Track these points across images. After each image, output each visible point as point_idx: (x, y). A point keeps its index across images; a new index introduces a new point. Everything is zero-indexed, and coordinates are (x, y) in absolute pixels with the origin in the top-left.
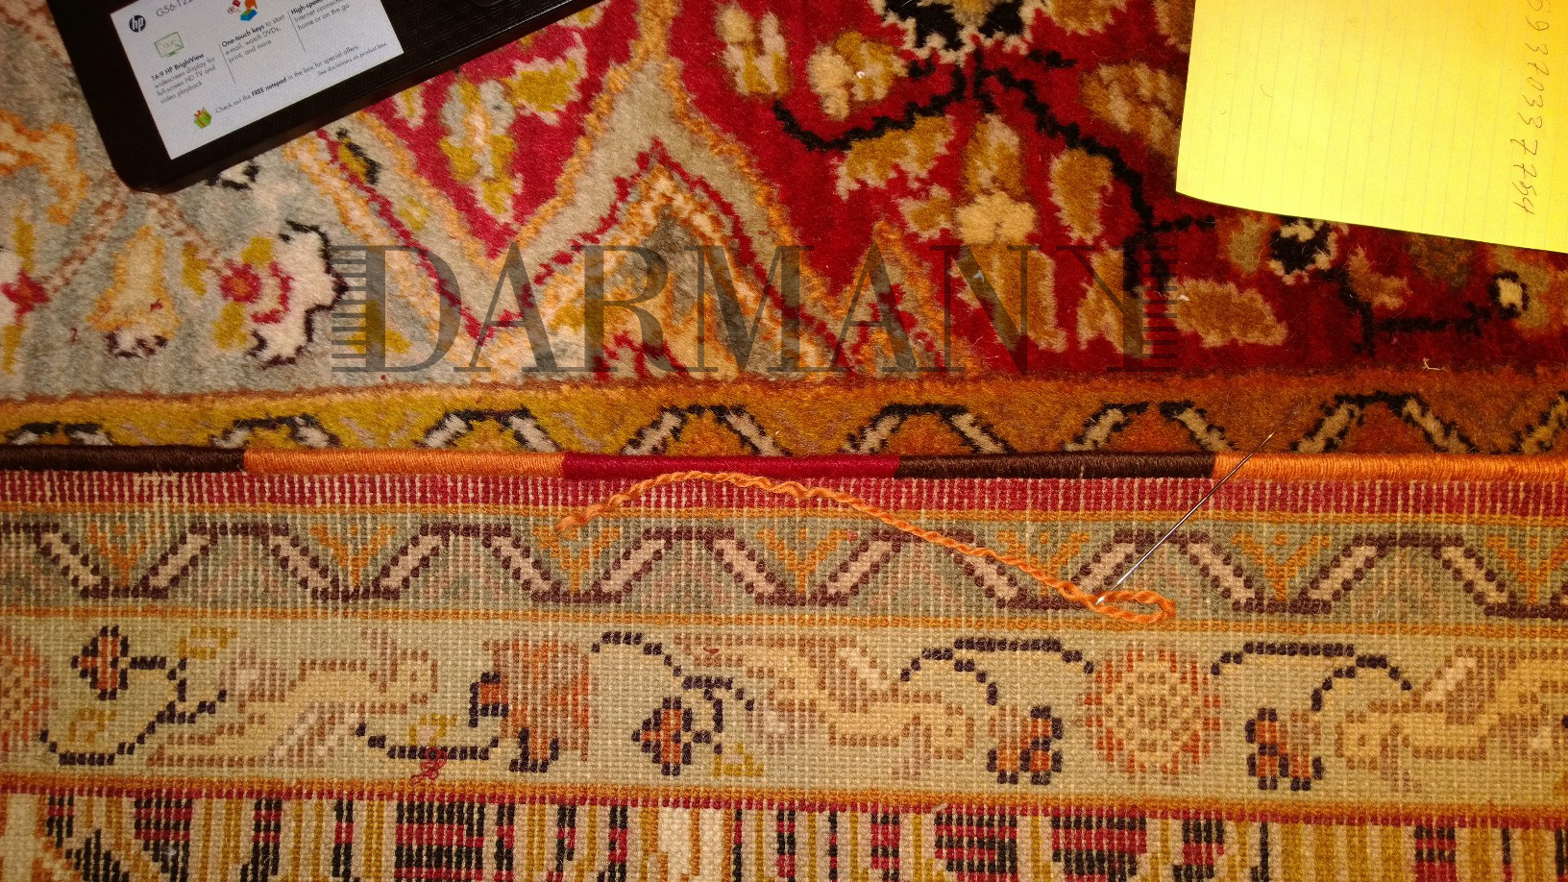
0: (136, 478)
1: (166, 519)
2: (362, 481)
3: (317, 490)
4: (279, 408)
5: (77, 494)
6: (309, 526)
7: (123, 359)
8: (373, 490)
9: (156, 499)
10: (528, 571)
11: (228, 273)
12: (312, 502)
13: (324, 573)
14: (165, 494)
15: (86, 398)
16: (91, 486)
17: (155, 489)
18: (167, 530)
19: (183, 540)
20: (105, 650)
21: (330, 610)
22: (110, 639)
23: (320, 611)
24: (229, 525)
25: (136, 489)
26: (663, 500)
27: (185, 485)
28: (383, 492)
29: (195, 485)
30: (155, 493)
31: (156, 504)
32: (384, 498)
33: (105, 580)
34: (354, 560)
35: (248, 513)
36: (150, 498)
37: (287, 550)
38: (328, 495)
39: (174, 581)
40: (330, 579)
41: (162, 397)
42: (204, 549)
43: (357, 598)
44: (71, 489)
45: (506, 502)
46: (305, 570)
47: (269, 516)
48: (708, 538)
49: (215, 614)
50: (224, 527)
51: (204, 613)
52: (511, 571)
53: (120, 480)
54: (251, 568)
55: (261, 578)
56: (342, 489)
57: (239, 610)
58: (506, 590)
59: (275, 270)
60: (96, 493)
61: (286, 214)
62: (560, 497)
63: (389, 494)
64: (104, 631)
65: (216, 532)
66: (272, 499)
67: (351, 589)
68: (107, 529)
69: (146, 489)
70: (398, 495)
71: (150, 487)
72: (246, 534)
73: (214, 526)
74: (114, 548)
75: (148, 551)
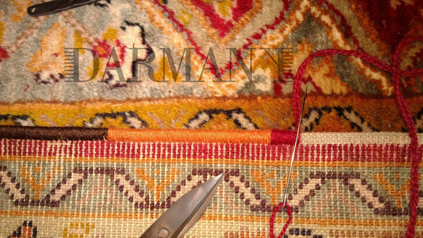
0: (49, 143)
1: (62, 165)
2: (164, 146)
3: (141, 151)
4: (117, 108)
5: (17, 151)
6: (135, 170)
7: (43, 84)
8: (169, 150)
9: (58, 154)
10: (248, 195)
11: (96, 44)
12: (138, 157)
13: (141, 194)
14: (63, 152)
15: (24, 103)
16: (25, 147)
17: (58, 149)
18: (62, 171)
19: (70, 176)
20: (24, 233)
21: (144, 214)
22: (28, 228)
23: (138, 214)
24: (94, 169)
25: (48, 149)
26: (321, 157)
27: (74, 147)
28: (174, 152)
29: (79, 147)
30: (58, 152)
31: (57, 157)
32: (174, 156)
33: (27, 196)
34: (157, 187)
35: (105, 162)
36: (55, 154)
37: (123, 181)
38: (146, 153)
39: (63, 197)
40: (144, 197)
41: (60, 102)
42: (80, 181)
43: (158, 208)
44: (15, 149)
45: (237, 158)
46: (132, 193)
47: (115, 164)
48: (345, 178)
49: (83, 216)
50: (91, 170)
51: (78, 215)
52: (239, 194)
53: (40, 144)
54: (104, 191)
55: (109, 196)
56: (154, 150)
57: (96, 214)
58: (237, 204)
59: (118, 43)
60: (27, 151)
61: (124, 17)
62: (266, 155)
63: (177, 153)
64: (25, 223)
65: (86, 172)
66: (118, 155)
67: (155, 203)
68: (31, 170)
69: (53, 149)
70: (182, 153)
71: (56, 148)
72: (102, 173)
73: (86, 169)
74: (33, 180)
75: (50, 181)
